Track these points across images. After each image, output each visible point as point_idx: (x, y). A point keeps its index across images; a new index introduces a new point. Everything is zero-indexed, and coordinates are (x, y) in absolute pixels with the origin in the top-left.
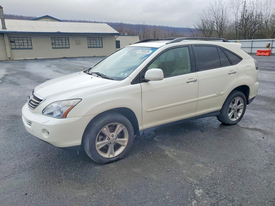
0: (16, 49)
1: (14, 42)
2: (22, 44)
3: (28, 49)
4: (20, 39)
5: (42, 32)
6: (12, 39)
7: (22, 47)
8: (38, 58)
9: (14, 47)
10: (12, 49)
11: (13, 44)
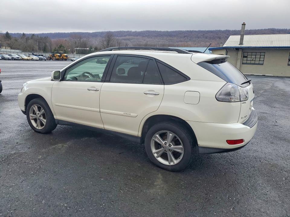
0: (246, 64)
1: (246, 57)
2: (254, 60)
3: (259, 64)
4: (253, 54)
5: (278, 46)
6: (246, 54)
7: (253, 62)
8: (266, 75)
9: (245, 62)
10: (243, 64)
11: (246, 59)
